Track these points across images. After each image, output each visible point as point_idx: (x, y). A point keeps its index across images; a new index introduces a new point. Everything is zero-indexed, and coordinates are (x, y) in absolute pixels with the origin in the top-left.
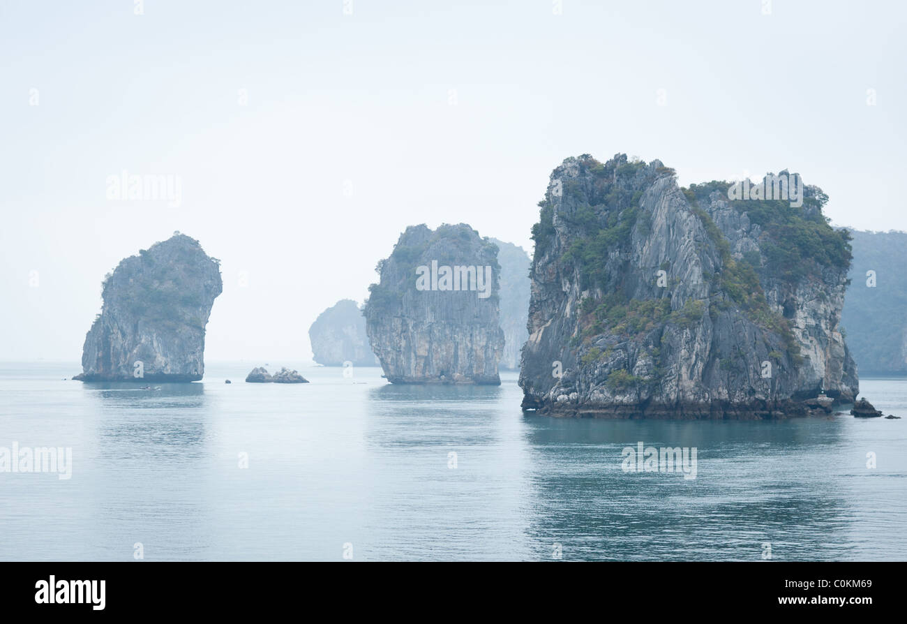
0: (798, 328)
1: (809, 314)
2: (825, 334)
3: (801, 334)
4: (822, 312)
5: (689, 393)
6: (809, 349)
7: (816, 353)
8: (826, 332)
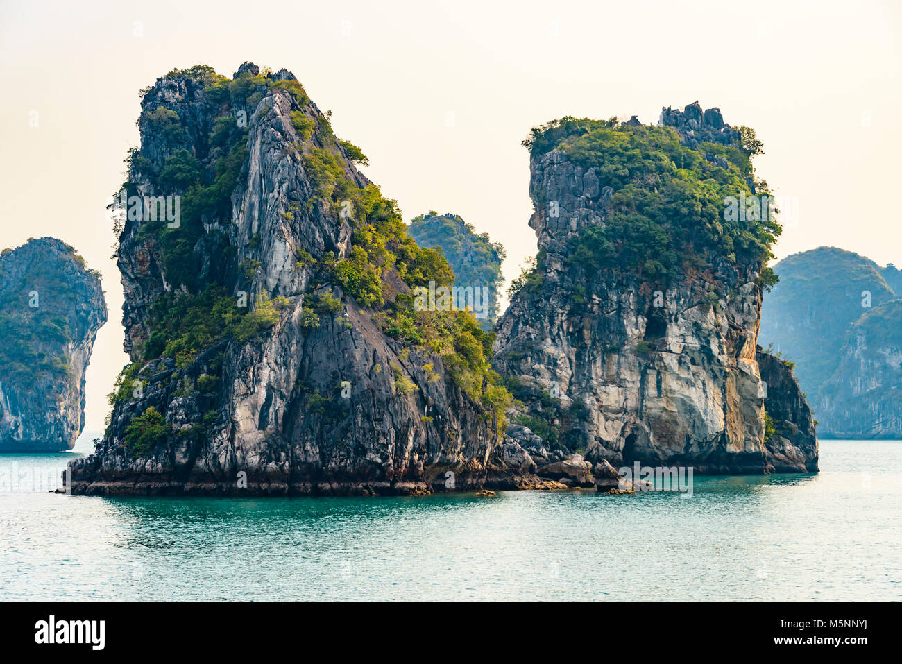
0: (670, 351)
1: (687, 329)
2: (718, 361)
3: (675, 362)
4: (711, 327)
5: (252, 453)
6: (693, 386)
7: (705, 392)
8: (720, 358)
